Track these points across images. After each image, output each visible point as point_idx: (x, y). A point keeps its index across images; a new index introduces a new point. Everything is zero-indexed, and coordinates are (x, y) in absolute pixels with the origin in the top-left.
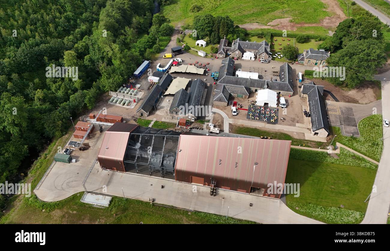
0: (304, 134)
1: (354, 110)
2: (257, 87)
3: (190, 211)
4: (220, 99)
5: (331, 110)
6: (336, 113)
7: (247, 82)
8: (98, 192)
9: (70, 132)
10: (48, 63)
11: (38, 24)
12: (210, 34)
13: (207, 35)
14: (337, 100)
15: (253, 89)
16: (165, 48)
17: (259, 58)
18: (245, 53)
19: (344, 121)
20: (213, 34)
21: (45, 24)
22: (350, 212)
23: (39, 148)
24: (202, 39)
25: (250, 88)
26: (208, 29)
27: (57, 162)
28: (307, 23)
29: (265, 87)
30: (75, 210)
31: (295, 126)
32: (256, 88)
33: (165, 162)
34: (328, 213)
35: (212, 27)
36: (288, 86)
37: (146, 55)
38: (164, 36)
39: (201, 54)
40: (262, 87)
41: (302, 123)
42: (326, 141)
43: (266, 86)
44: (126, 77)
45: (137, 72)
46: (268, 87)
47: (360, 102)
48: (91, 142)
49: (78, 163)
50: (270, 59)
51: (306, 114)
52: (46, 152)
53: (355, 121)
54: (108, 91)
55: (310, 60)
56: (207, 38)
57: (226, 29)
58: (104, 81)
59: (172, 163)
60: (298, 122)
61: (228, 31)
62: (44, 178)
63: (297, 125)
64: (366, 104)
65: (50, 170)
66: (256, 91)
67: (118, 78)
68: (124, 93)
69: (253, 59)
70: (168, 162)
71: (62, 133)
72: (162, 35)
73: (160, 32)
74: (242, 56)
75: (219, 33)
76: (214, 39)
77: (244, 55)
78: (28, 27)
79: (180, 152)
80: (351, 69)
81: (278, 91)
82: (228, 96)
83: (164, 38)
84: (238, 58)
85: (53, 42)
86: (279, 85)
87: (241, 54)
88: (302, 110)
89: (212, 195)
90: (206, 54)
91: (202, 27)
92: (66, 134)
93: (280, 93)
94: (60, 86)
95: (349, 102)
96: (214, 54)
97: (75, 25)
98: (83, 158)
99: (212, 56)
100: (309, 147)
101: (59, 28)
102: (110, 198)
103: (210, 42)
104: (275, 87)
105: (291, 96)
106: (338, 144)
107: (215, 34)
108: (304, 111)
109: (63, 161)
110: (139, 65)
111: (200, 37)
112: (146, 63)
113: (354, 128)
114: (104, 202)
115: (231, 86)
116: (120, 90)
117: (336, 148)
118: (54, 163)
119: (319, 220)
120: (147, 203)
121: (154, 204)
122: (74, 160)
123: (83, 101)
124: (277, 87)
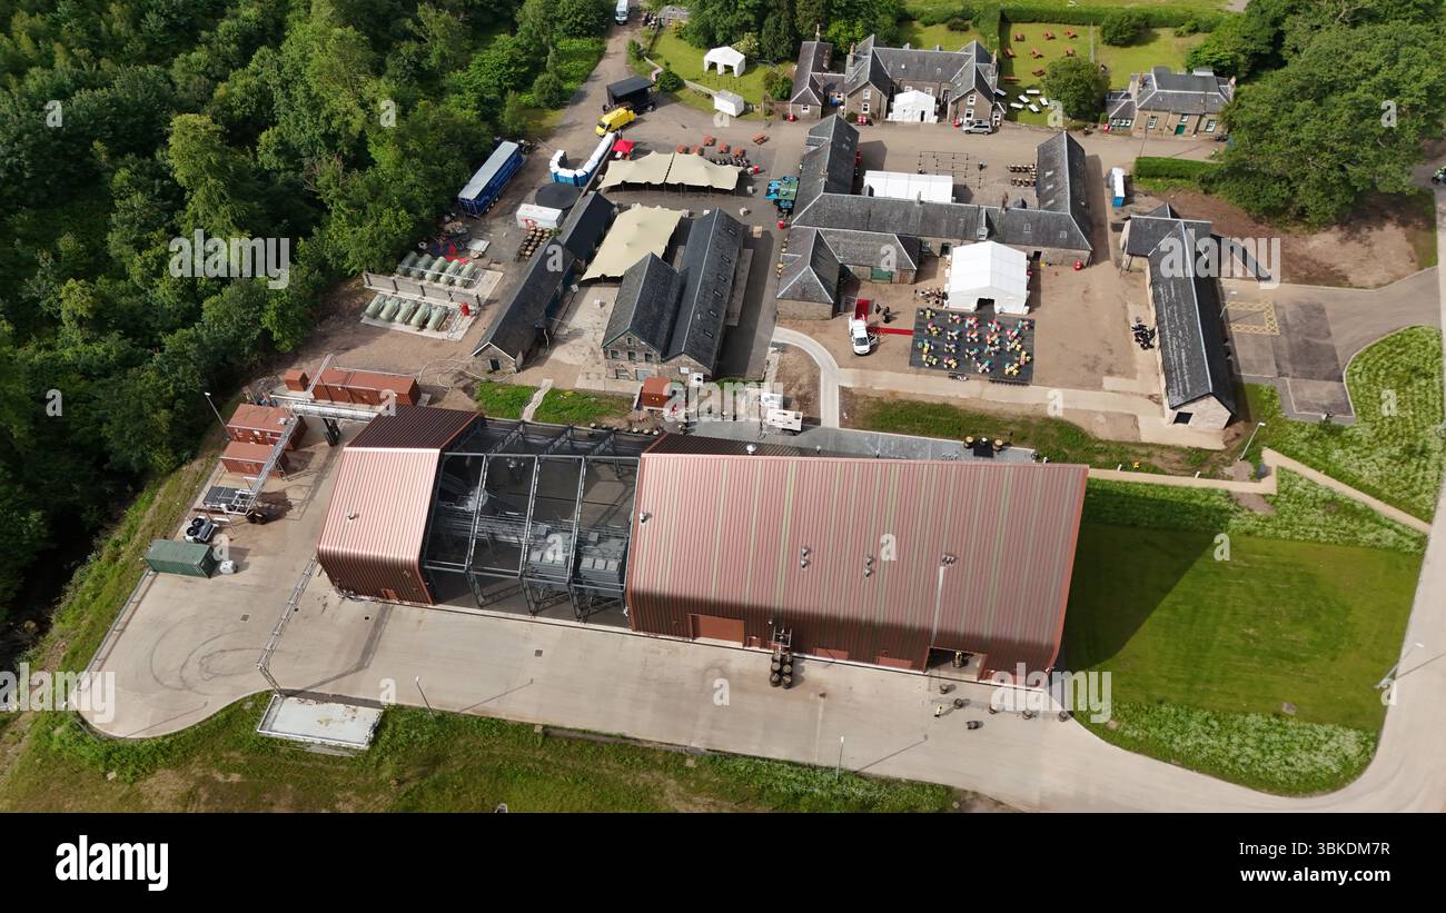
0: (1135, 418)
1: (1329, 314)
2: (949, 236)
3: (693, 753)
4: (804, 291)
5: (1242, 318)
6: (1259, 330)
7: (907, 215)
8: (327, 690)
10: (109, 170)
11: (63, 8)
12: (759, 24)
13: (746, 27)
15: (934, 244)
16: (583, 87)
17: (957, 113)
18: (898, 97)
19: (1292, 360)
20: (770, 20)
22: (1321, 731)
23: (90, 516)
24: (729, 40)
25: (921, 242)
26: (750, 2)
27: (162, 577)
29: (979, 232)
30: (238, 768)
31: (1098, 386)
32: (946, 241)
33: (586, 563)
34: (1236, 739)
36: (1069, 228)
37: (506, 119)
38: (578, 36)
39: (726, 105)
40: (968, 236)
41: (1130, 373)
42: (1221, 446)
43: (984, 231)
44: (425, 213)
45: (471, 192)
46: (992, 234)
47: (1352, 278)
48: (293, 488)
50: (998, 116)
51: (1144, 337)
52: (118, 535)
53: (1335, 358)
54: (358, 274)
55: (1155, 114)
56: (748, 40)
58: (342, 236)
59: (613, 566)
60: (1110, 372)
61: (828, 6)
62: (111, 641)
63: (1108, 382)
64: (1380, 286)
65: (131, 606)
66: (945, 249)
67: (394, 221)
68: (422, 276)
69: (932, 119)
70: (599, 563)
71: (175, 453)
72: (570, 34)
73: (560, 20)
74: (889, 110)
75: (794, 15)
76: (777, 42)
77: (895, 105)
78: (21, 21)
79: (643, 521)
80: (1322, 148)
81: (1032, 250)
82: (834, 279)
83: (576, 44)
84: (873, 115)
85: (126, 81)
86: (1036, 221)
87: (885, 100)
88: (1126, 321)
89: (776, 684)
90: (746, 104)
92: (193, 457)
93: (1038, 254)
95: (1311, 280)
96: (778, 106)
97: (215, 3)
98: (261, 551)
99: (770, 113)
100: (1155, 470)
101: (151, 18)
102: (372, 715)
103: (762, 55)
104: (1021, 233)
105: (1082, 267)
106: (1271, 458)
107: (778, 23)
108: (1134, 324)
109: (185, 570)
110: (478, 162)
111: (719, 37)
112: (507, 149)
113: (1333, 385)
114: (351, 730)
115: (846, 236)
116: (405, 265)
117: (1260, 474)
118: (149, 579)
119: (1199, 768)
120: (522, 730)
121: (548, 731)
122: (227, 565)
123: (257, 321)
124: (1028, 231)
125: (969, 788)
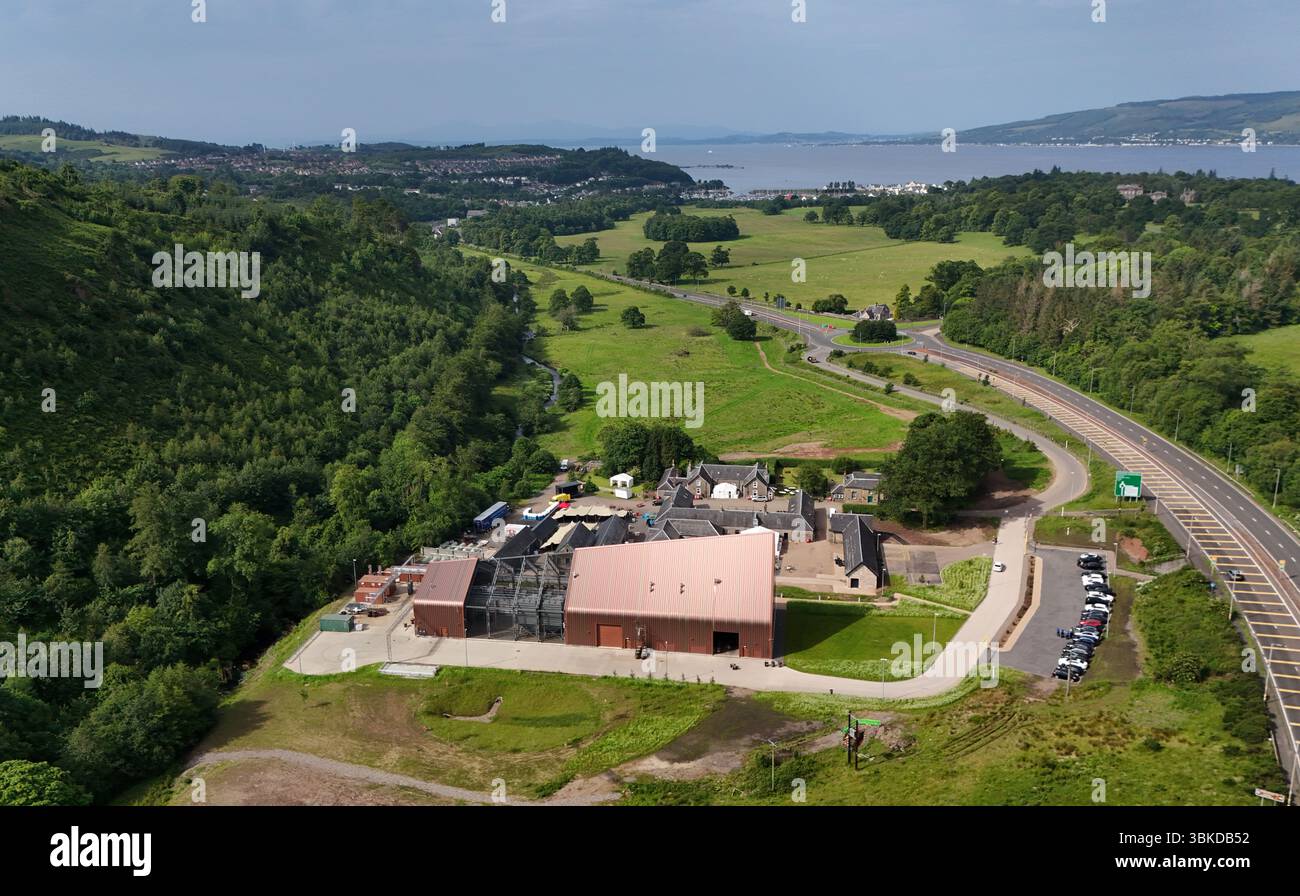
0: (829, 586)
1: (937, 554)
2: (738, 526)
3: (595, 677)
5: (890, 555)
6: (900, 559)
7: (716, 517)
8: (412, 662)
9: (345, 598)
11: (276, 438)
12: (642, 462)
13: (633, 464)
14: (904, 543)
16: (542, 490)
18: (717, 487)
19: (915, 568)
20: (647, 459)
21: (287, 441)
24: (624, 471)
26: (636, 449)
27: (324, 633)
28: (860, 448)
29: (753, 522)
30: (369, 683)
31: (815, 577)
32: (737, 528)
33: (545, 602)
35: (645, 444)
37: (500, 494)
38: (540, 472)
39: (621, 493)
40: (748, 524)
41: (832, 573)
42: (872, 593)
43: (756, 521)
45: (480, 518)
46: (760, 523)
47: (951, 544)
48: (388, 607)
49: (365, 632)
50: (771, 494)
51: (839, 562)
53: (937, 567)
54: (418, 550)
55: (854, 490)
56: (635, 470)
57: (675, 447)
58: (413, 529)
59: (559, 603)
60: (820, 573)
61: (679, 451)
62: (302, 649)
63: (819, 576)
64: (964, 546)
65: (310, 641)
67: (441, 522)
68: (453, 549)
69: (734, 496)
70: (552, 603)
72: (536, 471)
73: (530, 465)
74: (712, 492)
75: (661, 457)
76: (651, 471)
77: (715, 490)
78: (256, 439)
79: (574, 578)
81: (784, 532)
83: (538, 476)
84: (703, 495)
85: (306, 465)
86: (783, 518)
87: (709, 485)
89: (637, 658)
90: (633, 495)
91: (622, 447)
92: (337, 598)
93: (786, 535)
94: (321, 532)
95: (929, 544)
96: (651, 493)
97: (341, 452)
98: (375, 625)
99: (646, 497)
100: (839, 600)
101: (314, 450)
102: (434, 669)
103: (643, 478)
104: (776, 523)
105: (810, 541)
106: (896, 595)
107: (652, 460)
108: (833, 558)
109: (340, 629)
110: (483, 508)
111: (619, 468)
112: (500, 505)
113: (934, 575)
114: (429, 672)
115: (683, 522)
116: (444, 545)
117: (893, 599)
118: (317, 633)
119: (843, 676)
120: (510, 672)
121: (523, 672)
122: (358, 627)
123: (372, 549)
124: (779, 522)
125: (732, 685)
